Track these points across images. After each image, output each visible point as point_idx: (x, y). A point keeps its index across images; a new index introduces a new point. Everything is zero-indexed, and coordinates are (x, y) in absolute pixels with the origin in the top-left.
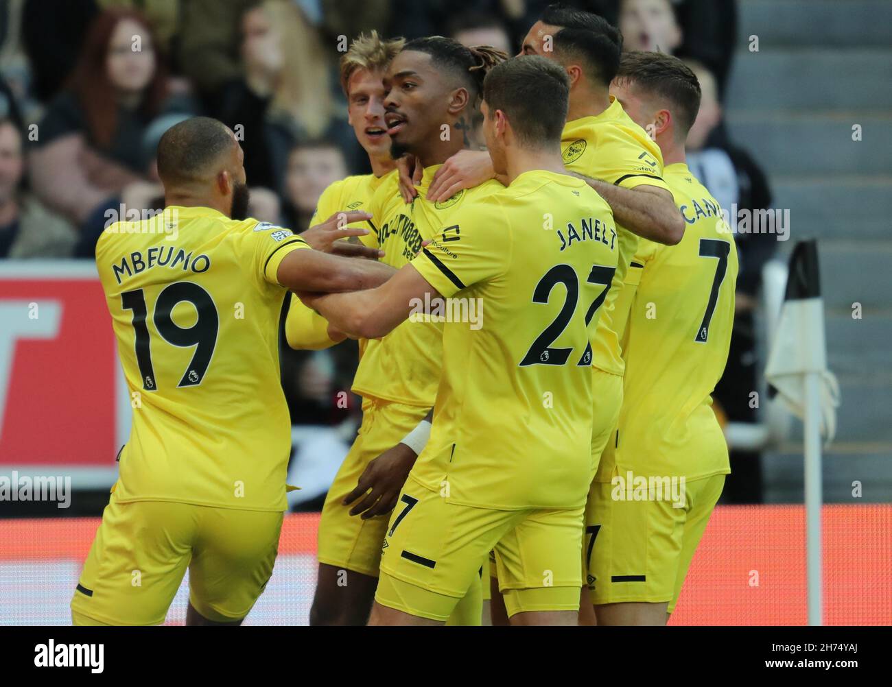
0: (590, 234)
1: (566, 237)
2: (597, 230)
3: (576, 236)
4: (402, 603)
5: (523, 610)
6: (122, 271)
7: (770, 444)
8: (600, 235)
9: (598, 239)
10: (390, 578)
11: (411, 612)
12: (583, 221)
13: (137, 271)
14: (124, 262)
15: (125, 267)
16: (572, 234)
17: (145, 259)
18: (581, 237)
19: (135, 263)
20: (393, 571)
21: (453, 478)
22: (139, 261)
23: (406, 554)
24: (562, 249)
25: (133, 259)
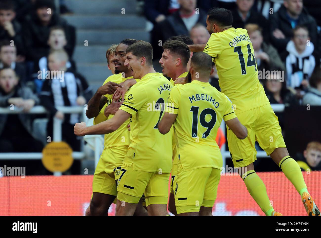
0: (167, 88)
1: (161, 90)
2: (168, 87)
3: (163, 89)
4: (126, 200)
5: (151, 204)
6: (192, 99)
7: (85, 158)
8: (169, 88)
9: (168, 90)
10: (121, 193)
11: (129, 202)
12: (164, 85)
13: (197, 100)
14: (193, 96)
15: (193, 98)
16: (162, 89)
17: (201, 96)
18: (165, 89)
19: (197, 97)
20: (122, 191)
21: (135, 163)
22: (199, 97)
23: (125, 186)
24: (160, 93)
25: (196, 96)
